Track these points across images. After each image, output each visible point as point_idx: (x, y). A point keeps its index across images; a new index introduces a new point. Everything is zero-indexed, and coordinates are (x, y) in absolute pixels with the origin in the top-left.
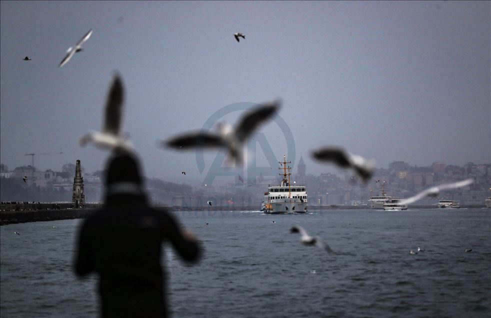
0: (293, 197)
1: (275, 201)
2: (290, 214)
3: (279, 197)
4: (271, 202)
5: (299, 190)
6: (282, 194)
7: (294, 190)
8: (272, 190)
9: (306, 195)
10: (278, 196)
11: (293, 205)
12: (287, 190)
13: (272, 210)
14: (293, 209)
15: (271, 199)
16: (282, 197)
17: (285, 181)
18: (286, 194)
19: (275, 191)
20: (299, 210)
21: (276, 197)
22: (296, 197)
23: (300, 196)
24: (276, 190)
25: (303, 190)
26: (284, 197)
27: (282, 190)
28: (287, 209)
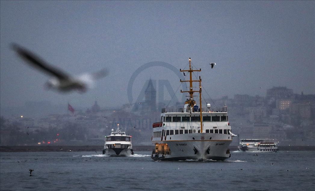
0: (207, 131)
1: (174, 138)
2: (201, 161)
3: (181, 132)
4: (168, 139)
5: (216, 119)
6: (187, 126)
7: (207, 119)
8: (168, 119)
9: (229, 128)
10: (178, 129)
11: (207, 145)
12: (195, 119)
13: (168, 153)
14: (208, 151)
15: (168, 134)
16: (186, 132)
17: (191, 103)
18: (196, 125)
19: (174, 121)
20: (216, 155)
21: (177, 132)
22: (212, 131)
23: (218, 129)
24: (176, 119)
25: (224, 118)
26: (190, 131)
27: (186, 119)
28: (196, 151)
